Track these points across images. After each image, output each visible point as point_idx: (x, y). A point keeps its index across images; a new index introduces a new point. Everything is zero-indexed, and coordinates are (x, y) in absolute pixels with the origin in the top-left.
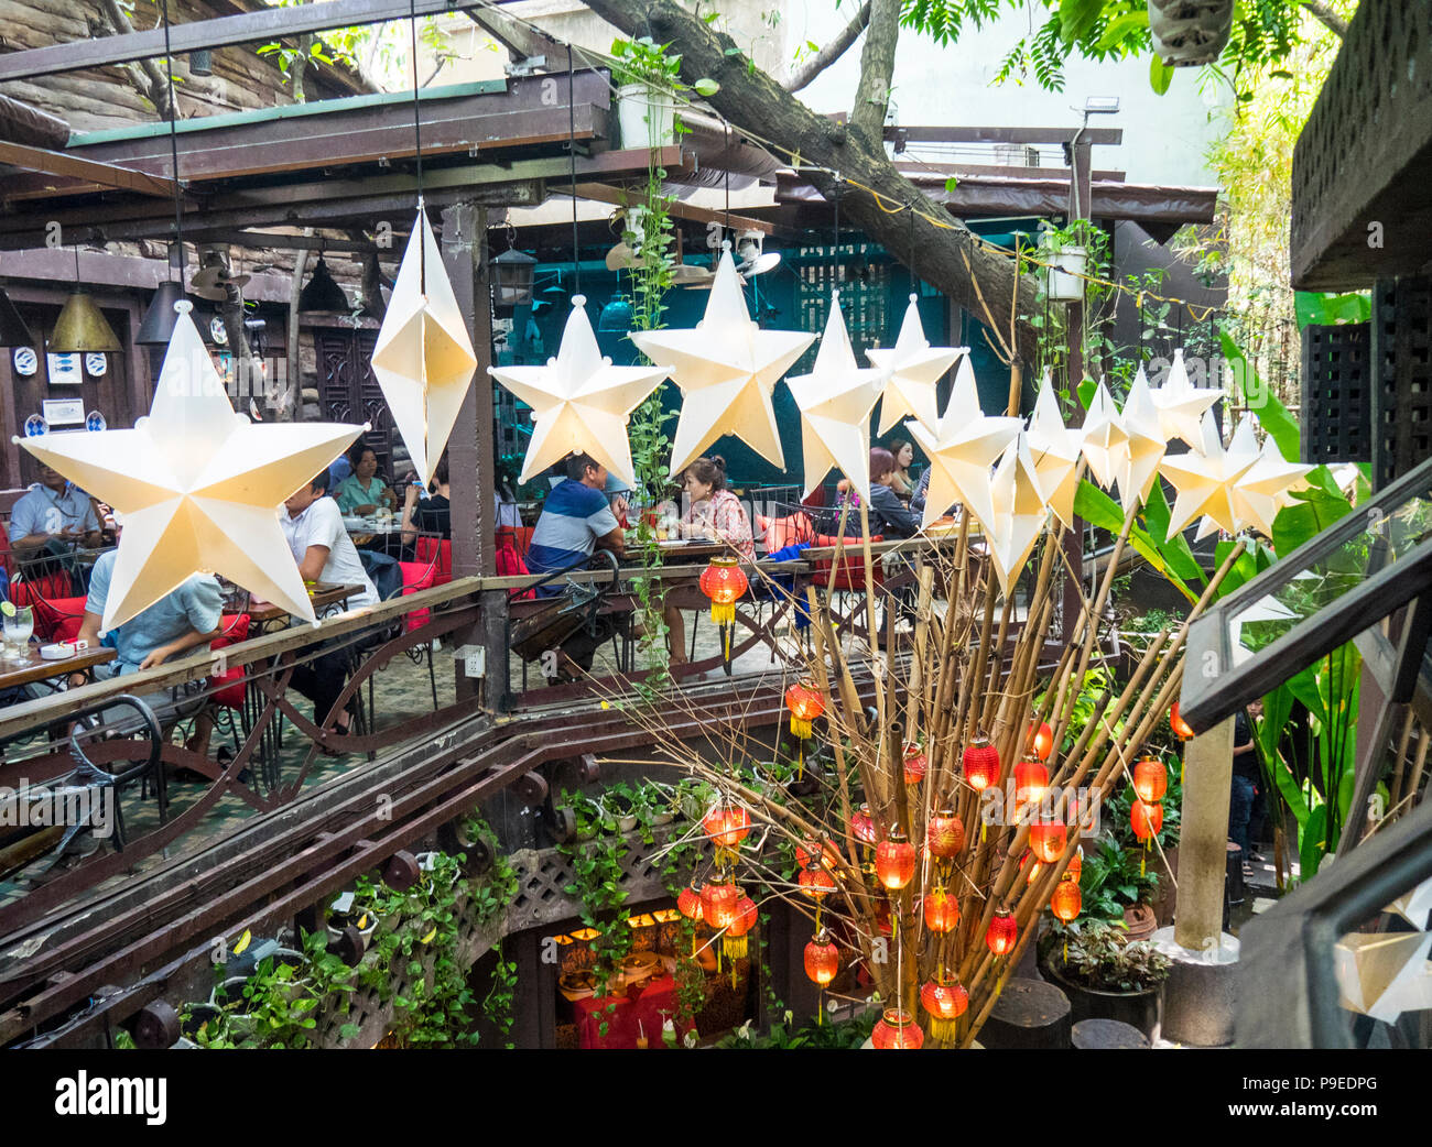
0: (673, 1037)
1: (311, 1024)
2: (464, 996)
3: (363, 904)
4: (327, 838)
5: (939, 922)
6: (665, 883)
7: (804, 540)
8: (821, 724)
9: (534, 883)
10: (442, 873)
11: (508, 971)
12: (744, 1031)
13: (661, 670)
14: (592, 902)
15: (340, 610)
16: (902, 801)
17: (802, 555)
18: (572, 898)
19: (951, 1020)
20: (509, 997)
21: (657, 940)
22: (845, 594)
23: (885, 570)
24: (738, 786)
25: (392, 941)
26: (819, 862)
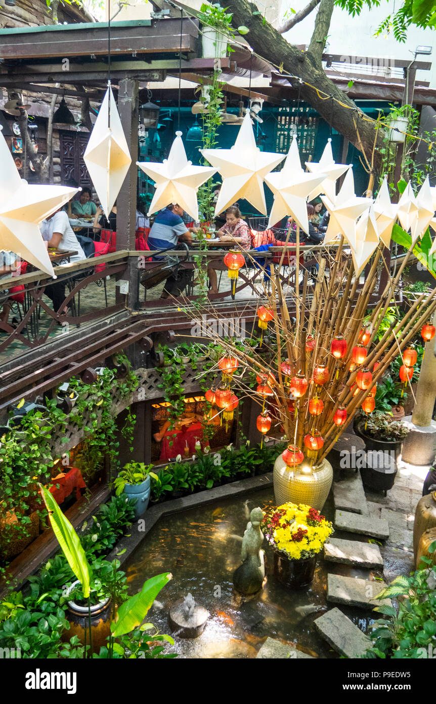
0: (200, 448)
1: (49, 437)
2: (114, 427)
3: (72, 388)
4: (59, 360)
5: (314, 411)
6: (200, 386)
7: (270, 242)
8: (271, 324)
9: (145, 382)
10: (107, 376)
11: (133, 418)
12: (229, 448)
13: (204, 296)
14: (169, 392)
15: (67, 262)
16: (304, 360)
17: (269, 249)
18: (161, 389)
19: (316, 450)
20: (132, 428)
21: (196, 408)
22: (286, 267)
23: (305, 258)
24: (234, 349)
25: (84, 404)
26: (266, 383)
